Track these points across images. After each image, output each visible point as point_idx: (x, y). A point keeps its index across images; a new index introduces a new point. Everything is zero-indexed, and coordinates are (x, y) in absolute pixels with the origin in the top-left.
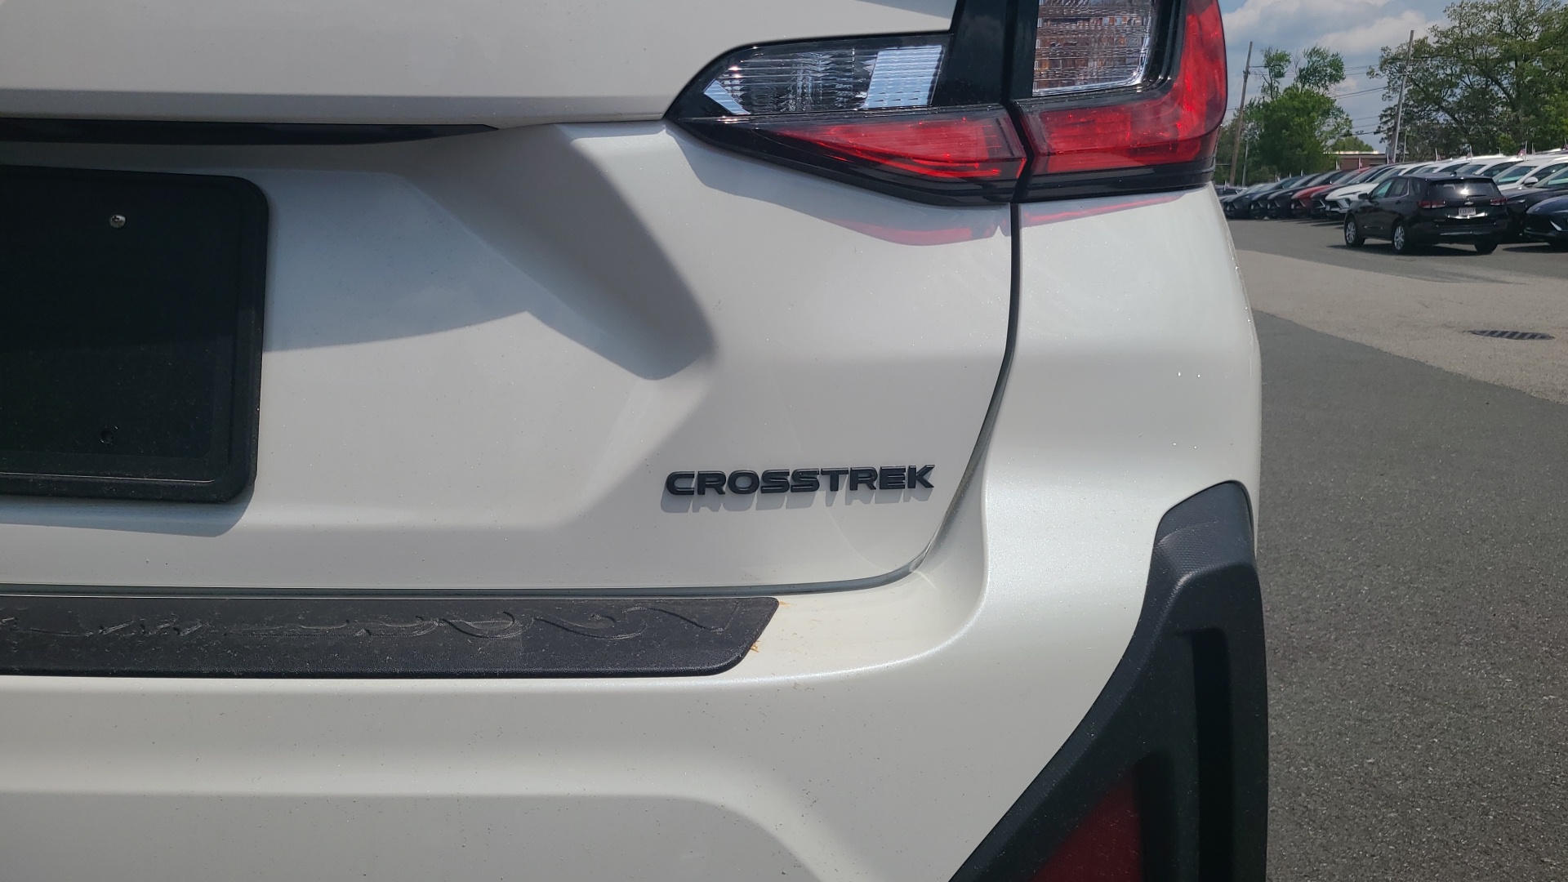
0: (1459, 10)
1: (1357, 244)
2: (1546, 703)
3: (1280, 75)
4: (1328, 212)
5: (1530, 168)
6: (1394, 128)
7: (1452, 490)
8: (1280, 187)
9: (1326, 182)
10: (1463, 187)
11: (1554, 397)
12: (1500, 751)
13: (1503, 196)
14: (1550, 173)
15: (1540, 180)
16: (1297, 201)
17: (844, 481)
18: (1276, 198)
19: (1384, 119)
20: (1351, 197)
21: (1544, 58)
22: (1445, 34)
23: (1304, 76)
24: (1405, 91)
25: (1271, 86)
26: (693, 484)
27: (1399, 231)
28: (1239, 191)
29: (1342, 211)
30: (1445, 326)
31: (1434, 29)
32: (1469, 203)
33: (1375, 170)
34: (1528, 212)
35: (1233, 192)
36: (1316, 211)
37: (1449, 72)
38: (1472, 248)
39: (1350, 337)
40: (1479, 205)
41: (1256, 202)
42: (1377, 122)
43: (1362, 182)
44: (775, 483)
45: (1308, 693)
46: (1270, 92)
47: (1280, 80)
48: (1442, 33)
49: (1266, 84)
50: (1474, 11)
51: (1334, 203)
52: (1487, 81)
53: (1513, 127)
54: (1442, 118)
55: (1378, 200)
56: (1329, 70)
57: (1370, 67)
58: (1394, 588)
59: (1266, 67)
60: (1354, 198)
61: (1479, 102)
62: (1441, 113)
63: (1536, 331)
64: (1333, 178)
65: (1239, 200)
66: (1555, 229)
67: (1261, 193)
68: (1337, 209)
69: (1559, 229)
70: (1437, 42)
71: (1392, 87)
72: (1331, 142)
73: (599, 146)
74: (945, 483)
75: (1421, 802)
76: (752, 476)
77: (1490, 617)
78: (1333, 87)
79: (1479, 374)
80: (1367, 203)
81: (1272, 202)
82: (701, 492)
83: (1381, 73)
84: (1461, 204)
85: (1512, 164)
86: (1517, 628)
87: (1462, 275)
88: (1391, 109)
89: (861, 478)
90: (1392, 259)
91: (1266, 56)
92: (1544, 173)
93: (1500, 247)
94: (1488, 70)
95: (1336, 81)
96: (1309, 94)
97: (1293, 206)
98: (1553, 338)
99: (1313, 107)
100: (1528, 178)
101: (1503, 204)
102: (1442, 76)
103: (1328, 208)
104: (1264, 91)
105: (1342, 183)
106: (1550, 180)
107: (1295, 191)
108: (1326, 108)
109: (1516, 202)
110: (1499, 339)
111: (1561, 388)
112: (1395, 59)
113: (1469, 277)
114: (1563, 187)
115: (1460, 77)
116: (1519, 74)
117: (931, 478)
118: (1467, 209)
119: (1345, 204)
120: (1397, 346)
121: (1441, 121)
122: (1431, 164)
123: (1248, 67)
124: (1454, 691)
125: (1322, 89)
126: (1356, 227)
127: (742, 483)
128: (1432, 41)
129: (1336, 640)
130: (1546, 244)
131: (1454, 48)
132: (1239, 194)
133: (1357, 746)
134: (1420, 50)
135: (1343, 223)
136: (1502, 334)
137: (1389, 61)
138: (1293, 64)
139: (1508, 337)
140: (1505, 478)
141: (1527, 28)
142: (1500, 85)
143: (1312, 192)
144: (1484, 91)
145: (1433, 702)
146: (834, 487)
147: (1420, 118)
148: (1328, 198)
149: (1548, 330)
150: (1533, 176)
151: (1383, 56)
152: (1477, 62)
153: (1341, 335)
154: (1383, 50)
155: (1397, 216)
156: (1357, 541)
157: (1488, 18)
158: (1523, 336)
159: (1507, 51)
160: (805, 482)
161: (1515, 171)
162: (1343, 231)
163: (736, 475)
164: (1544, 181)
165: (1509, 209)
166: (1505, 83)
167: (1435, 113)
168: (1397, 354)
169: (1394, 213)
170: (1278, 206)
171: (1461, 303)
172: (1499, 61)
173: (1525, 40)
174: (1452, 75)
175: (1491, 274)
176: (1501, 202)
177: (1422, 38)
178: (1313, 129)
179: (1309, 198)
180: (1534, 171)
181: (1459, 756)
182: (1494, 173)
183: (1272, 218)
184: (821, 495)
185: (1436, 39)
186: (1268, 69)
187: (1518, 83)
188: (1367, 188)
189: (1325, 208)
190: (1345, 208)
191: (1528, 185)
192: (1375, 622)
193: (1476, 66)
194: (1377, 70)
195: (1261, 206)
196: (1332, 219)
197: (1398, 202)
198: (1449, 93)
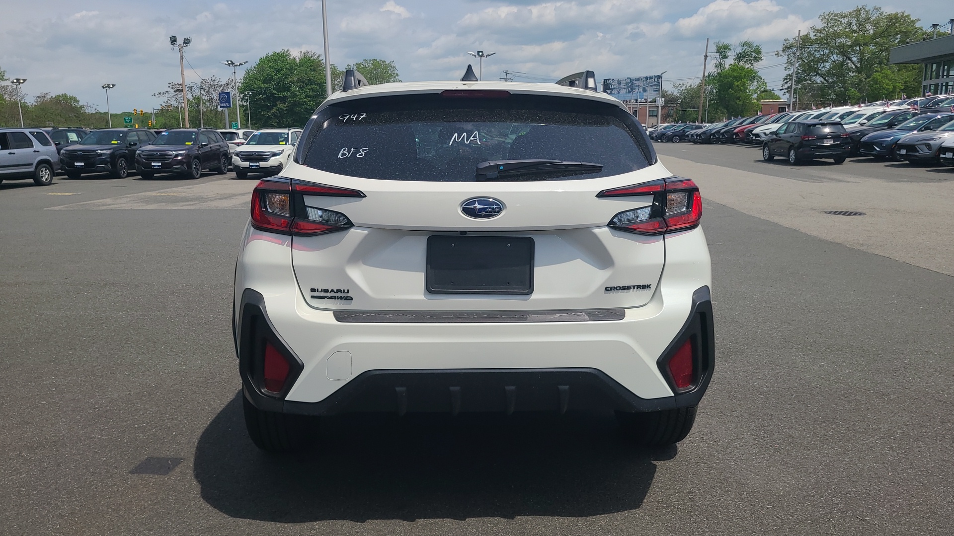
0: (827, 17)
1: (770, 160)
2: (820, 366)
3: (725, 57)
4: (754, 140)
5: (863, 115)
6: (791, 86)
7: (801, 292)
8: (727, 125)
9: (752, 123)
10: (826, 127)
11: (857, 247)
12: (801, 379)
13: (847, 132)
14: (874, 118)
15: (868, 121)
16: (737, 134)
17: (636, 287)
18: (725, 132)
19: (785, 81)
20: (766, 131)
21: (876, 44)
22: (820, 31)
23: (740, 57)
24: (797, 65)
25: (720, 64)
26: (610, 289)
27: (792, 152)
28: (704, 127)
29: (762, 139)
30: (812, 209)
31: (813, 28)
32: (829, 137)
33: (779, 116)
34: (861, 140)
35: (700, 127)
36: (747, 139)
37: (822, 53)
38: (832, 161)
39: (763, 217)
40: (835, 137)
41: (713, 134)
42: (782, 83)
43: (772, 122)
44: (624, 288)
45: (735, 365)
46: (720, 67)
47: (725, 60)
48: (818, 30)
49: (717, 62)
50: (836, 18)
51: (757, 135)
52: (843, 59)
53: (858, 85)
54: (819, 79)
55: (780, 135)
56: (754, 54)
57: (777, 51)
58: (771, 331)
59: (717, 52)
60: (768, 132)
61: (839, 70)
62: (818, 77)
63: (857, 211)
64: (757, 120)
65: (704, 133)
66: (876, 150)
67: (716, 129)
68: (759, 139)
69: (878, 149)
70: (815, 35)
71: (790, 63)
72: (755, 96)
73: (596, 231)
74: (653, 287)
75: (771, 393)
76: (620, 287)
77: (806, 339)
78: (755, 64)
79: (824, 236)
80: (774, 137)
81: (723, 134)
82: (611, 290)
83: (783, 54)
84: (824, 137)
85: (853, 112)
86: (815, 342)
87: (824, 178)
88: (789, 75)
89: (639, 287)
90: (788, 168)
91: (717, 46)
92: (870, 118)
93: (847, 160)
94: (844, 51)
95: (758, 61)
96: (743, 69)
97: (734, 137)
98: (866, 214)
99: (745, 75)
100: (862, 120)
101: (847, 136)
102: (818, 56)
103: (754, 138)
104: (716, 66)
105: (761, 123)
106: (874, 122)
107: (735, 128)
108: (752, 76)
109: (855, 135)
110: (838, 215)
111: (861, 242)
112: (790, 47)
113: (829, 179)
114: (880, 126)
115: (828, 56)
116: (862, 53)
117: (651, 287)
118: (828, 139)
119: (763, 136)
120: (787, 221)
121: (819, 82)
122: (810, 112)
123: (706, 53)
124: (788, 363)
125: (750, 65)
126: (769, 150)
127: (618, 288)
128: (812, 36)
129: (747, 349)
130: (872, 157)
131: (825, 39)
132: (704, 129)
133: (752, 379)
134: (805, 41)
135: (761, 146)
136: (840, 213)
137: (787, 48)
138: (733, 50)
139: (843, 215)
140: (825, 286)
141: (866, 28)
142: (851, 60)
143: (745, 128)
144: (842, 64)
145: (780, 366)
146: (634, 289)
147: (806, 80)
148: (754, 132)
149: (864, 210)
150: (864, 119)
151: (784, 44)
152: (838, 47)
153: (758, 216)
154: (785, 40)
155: (791, 144)
156: (758, 314)
157: (843, 22)
158: (850, 214)
159: (855, 41)
160: (629, 288)
161: (855, 116)
162: (762, 151)
163: (617, 287)
164: (871, 122)
165: (851, 138)
166: (854, 59)
167: (814, 77)
168: (785, 226)
169: (788, 142)
170: (726, 136)
171: (822, 195)
172: (851, 46)
173: (864, 34)
174: (823, 55)
175: (840, 177)
176: (846, 135)
177: (806, 33)
178: (745, 88)
179: (743, 132)
180: (865, 116)
181: (786, 381)
182: (844, 117)
183: (723, 143)
184: (632, 290)
185: (814, 34)
186: (718, 54)
187: (861, 59)
188: (774, 127)
189: (752, 138)
190: (763, 138)
191: (862, 124)
192: (762, 343)
193: (838, 49)
194: (781, 53)
195: (717, 136)
196: (756, 144)
197: (791, 137)
198: (822, 65)
